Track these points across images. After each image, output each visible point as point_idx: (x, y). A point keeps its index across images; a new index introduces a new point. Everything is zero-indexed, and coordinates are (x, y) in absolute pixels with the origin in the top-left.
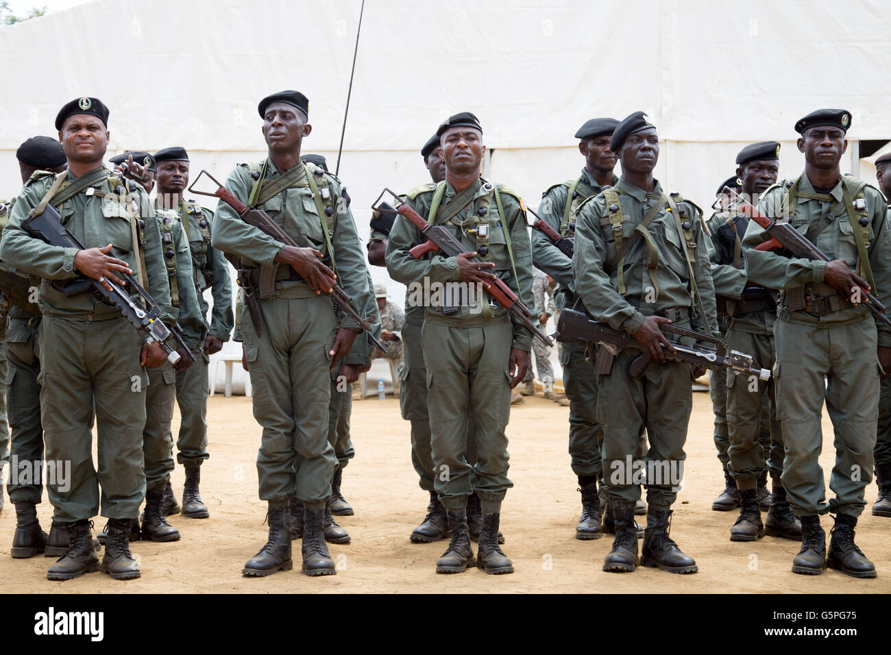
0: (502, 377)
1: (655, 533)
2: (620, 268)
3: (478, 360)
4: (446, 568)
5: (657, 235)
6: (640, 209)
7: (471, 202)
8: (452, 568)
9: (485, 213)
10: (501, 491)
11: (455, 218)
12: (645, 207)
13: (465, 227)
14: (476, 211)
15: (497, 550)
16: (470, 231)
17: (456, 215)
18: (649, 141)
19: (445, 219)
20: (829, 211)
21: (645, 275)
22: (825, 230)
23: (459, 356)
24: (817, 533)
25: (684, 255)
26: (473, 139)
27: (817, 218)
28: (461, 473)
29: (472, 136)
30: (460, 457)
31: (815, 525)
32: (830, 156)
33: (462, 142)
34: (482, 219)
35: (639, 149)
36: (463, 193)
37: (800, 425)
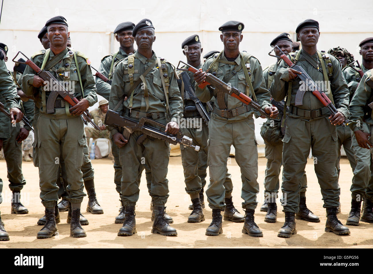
0: (77, 144)
1: (158, 217)
2: (132, 95)
3: (64, 135)
4: (41, 236)
5: (150, 80)
6: (143, 67)
7: (62, 60)
8: (44, 236)
9: (68, 66)
10: (81, 198)
11: (54, 68)
12: (146, 66)
13: (58, 73)
14: (64, 65)
15: (79, 226)
16: (60, 74)
17: (54, 66)
18: (147, 34)
19: (48, 68)
20: (234, 69)
21: (143, 99)
22: (231, 79)
23: (55, 133)
24: (219, 217)
25: (163, 90)
26: (63, 30)
27: (228, 72)
28: (53, 190)
29: (62, 28)
30: (53, 182)
31: (218, 213)
32: (233, 46)
33: (57, 32)
34: (67, 69)
35: (142, 38)
36: (58, 56)
37: (216, 168)
